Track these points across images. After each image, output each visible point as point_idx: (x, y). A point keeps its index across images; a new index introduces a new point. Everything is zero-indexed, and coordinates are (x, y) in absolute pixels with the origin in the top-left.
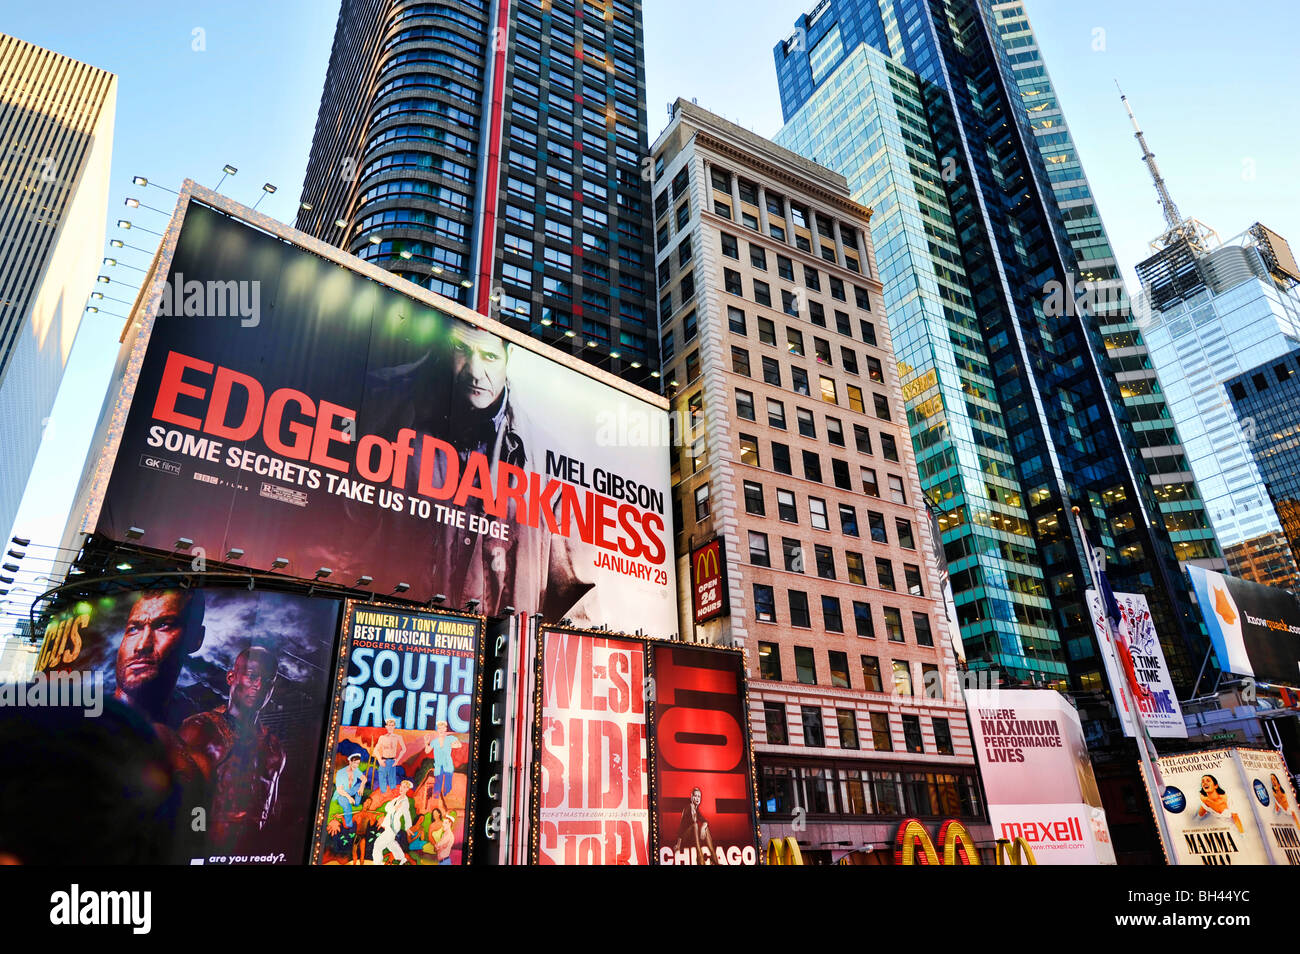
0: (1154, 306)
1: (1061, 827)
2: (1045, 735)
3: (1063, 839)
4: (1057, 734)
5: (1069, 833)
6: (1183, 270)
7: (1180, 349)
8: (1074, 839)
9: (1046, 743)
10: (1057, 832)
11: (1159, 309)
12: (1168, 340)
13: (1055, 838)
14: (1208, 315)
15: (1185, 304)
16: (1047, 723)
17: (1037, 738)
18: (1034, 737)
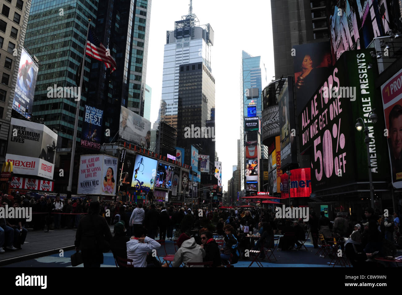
0: (175, 36)
1: (28, 163)
2: (35, 137)
3: (28, 167)
4: (39, 137)
5: (31, 166)
6: (187, 29)
7: (177, 52)
8: (32, 167)
9: (34, 139)
10: (27, 164)
11: (176, 38)
12: (175, 48)
13: (25, 166)
14: (187, 45)
15: (183, 39)
16: (36, 134)
17: (31, 137)
18: (30, 137)
